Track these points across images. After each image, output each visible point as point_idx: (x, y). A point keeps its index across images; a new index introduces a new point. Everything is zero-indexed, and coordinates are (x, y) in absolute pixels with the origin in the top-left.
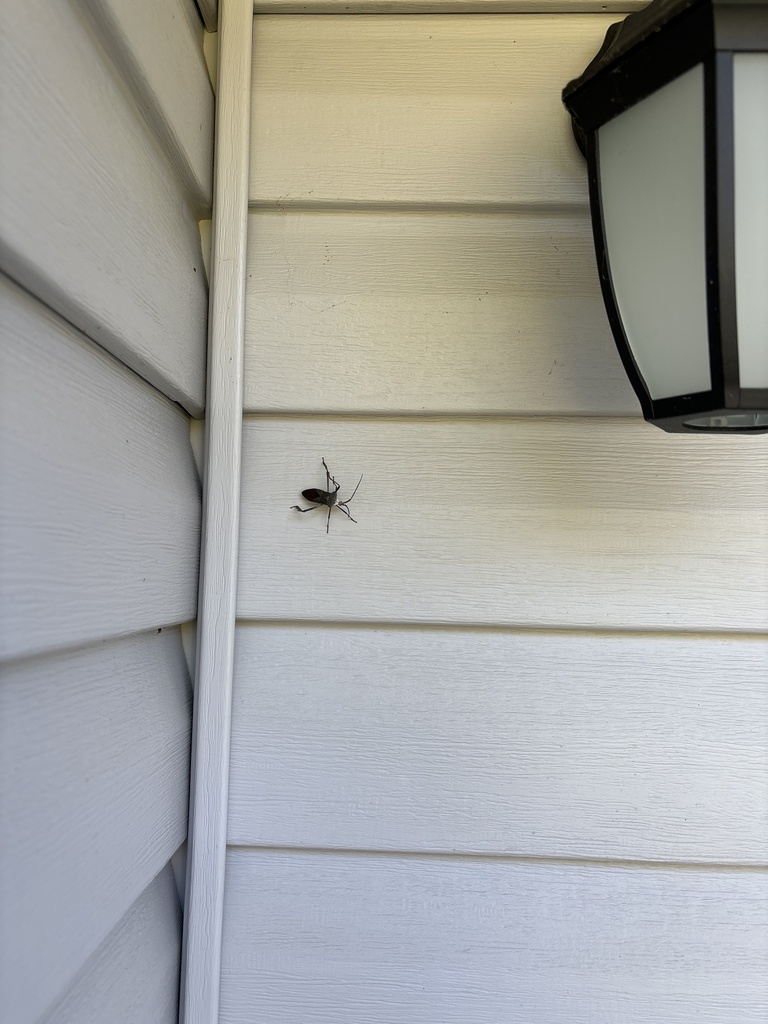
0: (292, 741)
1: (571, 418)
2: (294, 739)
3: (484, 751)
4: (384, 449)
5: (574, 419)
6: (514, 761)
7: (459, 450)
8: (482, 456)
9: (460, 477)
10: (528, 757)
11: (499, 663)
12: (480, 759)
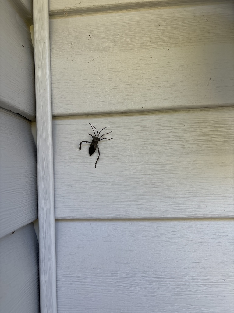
0: (87, 279)
1: (219, 108)
2: (87, 278)
3: (184, 283)
4: (124, 130)
5: (221, 108)
6: (200, 288)
7: (162, 128)
8: (174, 130)
9: (163, 142)
10: (207, 286)
11: (188, 236)
12: (181, 287)
